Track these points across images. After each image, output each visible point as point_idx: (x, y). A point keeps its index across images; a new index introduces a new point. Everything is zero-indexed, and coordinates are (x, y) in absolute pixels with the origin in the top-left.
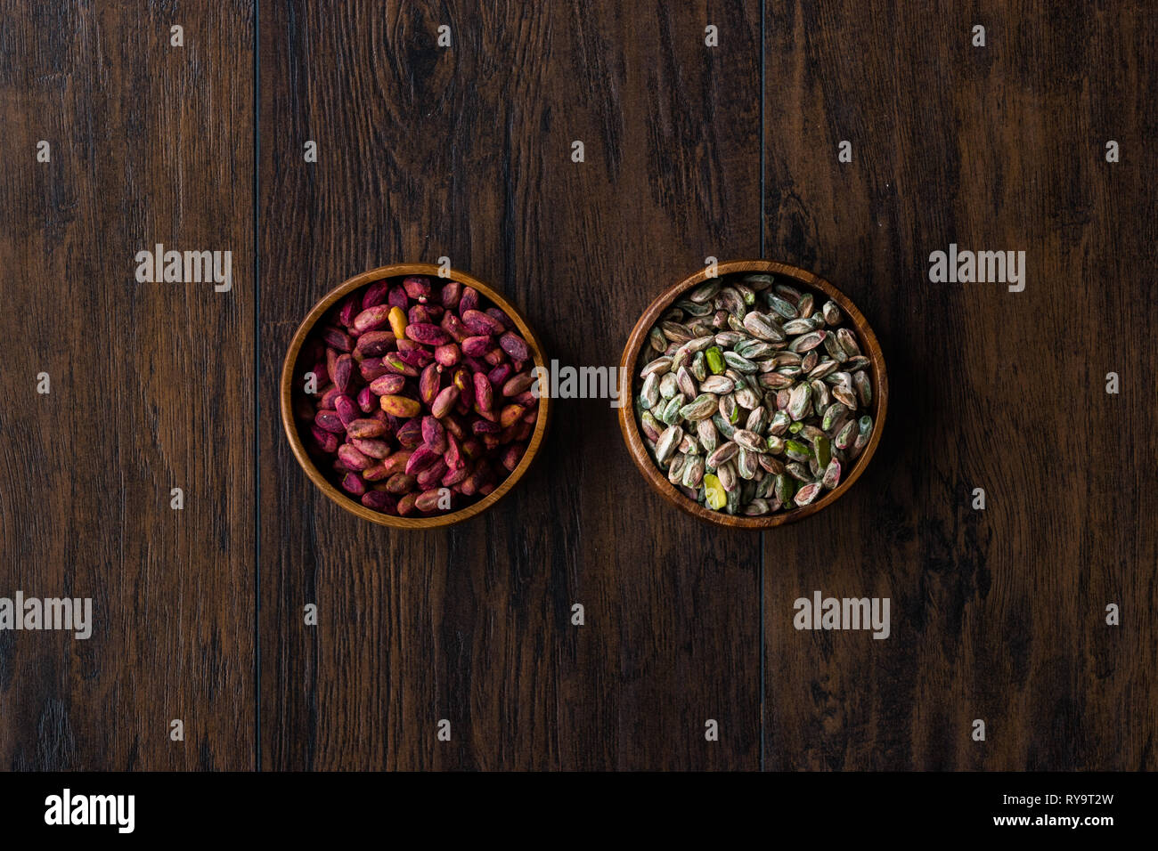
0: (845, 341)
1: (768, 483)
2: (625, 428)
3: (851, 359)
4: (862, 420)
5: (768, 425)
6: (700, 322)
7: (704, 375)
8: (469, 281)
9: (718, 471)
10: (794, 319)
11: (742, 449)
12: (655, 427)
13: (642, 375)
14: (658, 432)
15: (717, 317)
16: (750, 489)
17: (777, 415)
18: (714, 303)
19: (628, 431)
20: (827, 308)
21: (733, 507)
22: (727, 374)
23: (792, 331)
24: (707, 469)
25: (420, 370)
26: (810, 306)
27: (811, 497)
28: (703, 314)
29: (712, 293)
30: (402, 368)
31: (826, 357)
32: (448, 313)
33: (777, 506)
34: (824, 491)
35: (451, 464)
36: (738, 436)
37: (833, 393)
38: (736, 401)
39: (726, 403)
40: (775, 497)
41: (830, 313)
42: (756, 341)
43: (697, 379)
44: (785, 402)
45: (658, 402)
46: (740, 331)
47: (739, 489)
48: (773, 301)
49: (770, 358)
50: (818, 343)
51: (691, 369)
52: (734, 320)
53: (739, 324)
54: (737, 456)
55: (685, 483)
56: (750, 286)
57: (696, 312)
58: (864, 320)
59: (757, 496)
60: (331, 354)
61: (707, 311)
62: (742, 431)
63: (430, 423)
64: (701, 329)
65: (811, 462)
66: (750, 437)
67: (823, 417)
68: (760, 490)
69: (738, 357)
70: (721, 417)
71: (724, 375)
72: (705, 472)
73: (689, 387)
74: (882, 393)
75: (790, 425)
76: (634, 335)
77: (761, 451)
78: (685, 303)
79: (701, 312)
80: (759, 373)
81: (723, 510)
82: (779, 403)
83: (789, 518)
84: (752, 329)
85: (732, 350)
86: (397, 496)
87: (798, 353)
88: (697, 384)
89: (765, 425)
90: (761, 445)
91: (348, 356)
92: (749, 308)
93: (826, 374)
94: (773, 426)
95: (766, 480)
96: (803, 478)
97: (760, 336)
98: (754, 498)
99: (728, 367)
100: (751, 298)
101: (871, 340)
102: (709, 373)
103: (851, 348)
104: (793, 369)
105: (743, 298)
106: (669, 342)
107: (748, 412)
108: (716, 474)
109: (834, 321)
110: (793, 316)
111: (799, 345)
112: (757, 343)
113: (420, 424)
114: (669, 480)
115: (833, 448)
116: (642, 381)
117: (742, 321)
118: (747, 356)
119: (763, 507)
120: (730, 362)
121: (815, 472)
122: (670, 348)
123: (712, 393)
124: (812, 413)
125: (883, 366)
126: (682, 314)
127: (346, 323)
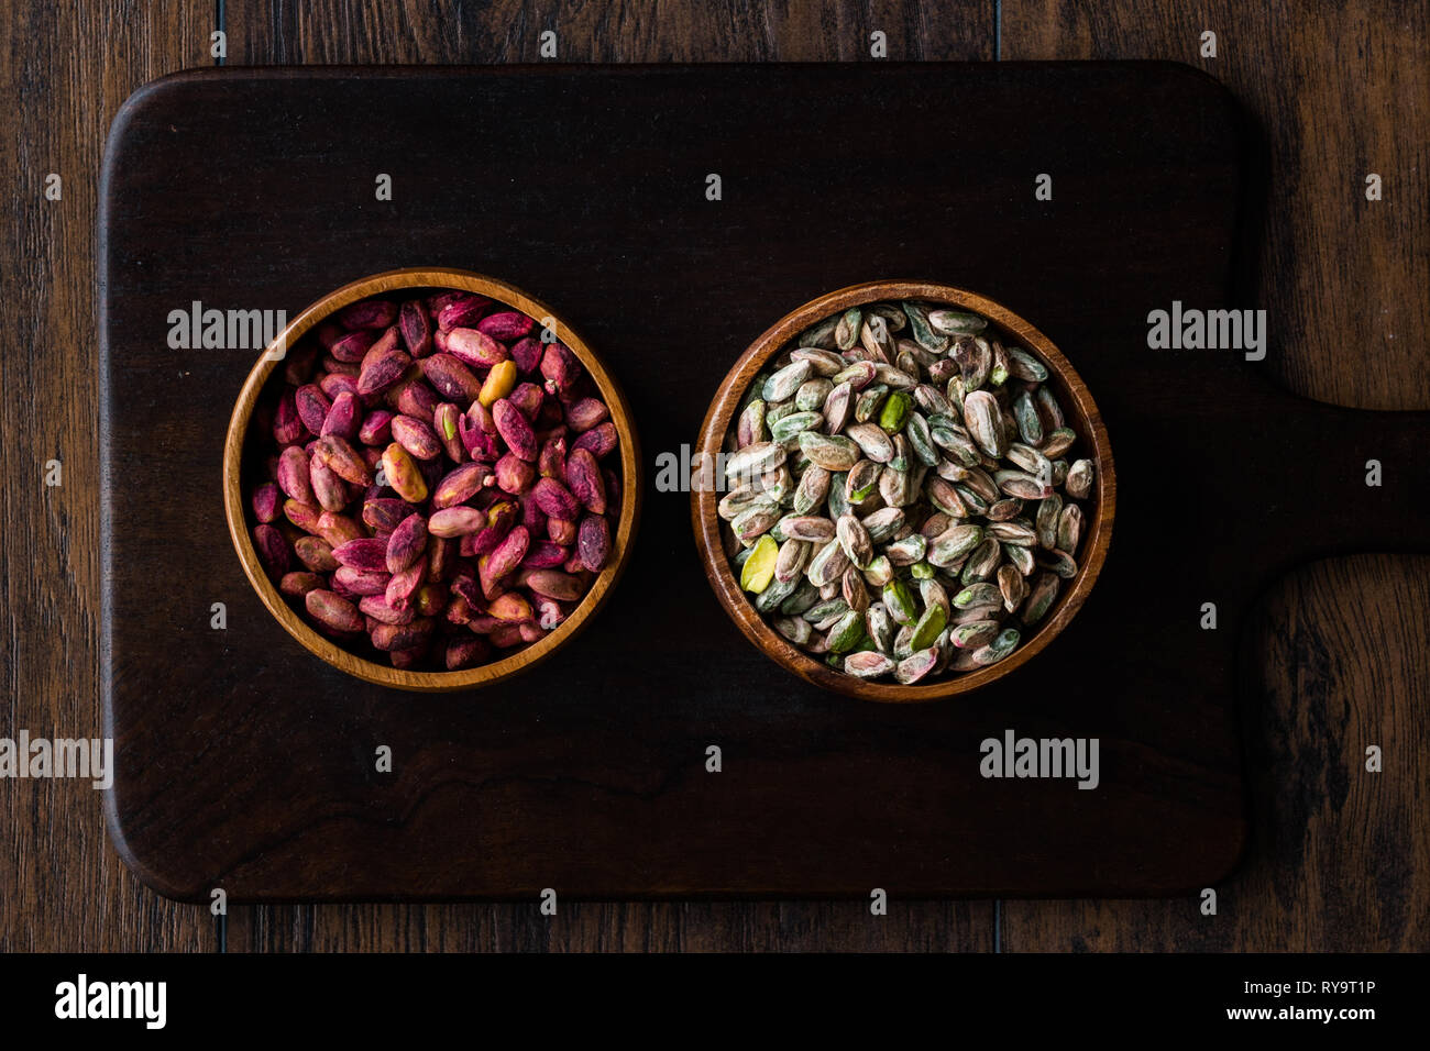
0: (1067, 523)
1: (831, 611)
2: (719, 397)
3: (1057, 551)
4: (1007, 631)
5: (892, 541)
6: (916, 352)
7: (867, 416)
8: (620, 421)
9: (786, 543)
10: (1029, 445)
11: (836, 541)
12: (756, 427)
13: (794, 355)
14: (755, 437)
15: (941, 364)
16: (805, 600)
17: (912, 537)
18: (951, 344)
19: (721, 405)
20: (1079, 466)
21: (766, 602)
22: (894, 438)
23: (1015, 457)
24: (775, 530)
25: (467, 459)
26: (1062, 447)
27: (868, 672)
28: (927, 346)
29: (960, 329)
30: (450, 436)
31: (1029, 523)
32: (561, 431)
33: (819, 649)
34: (889, 678)
35: (390, 594)
36: (844, 522)
37: (1000, 571)
38: (879, 478)
39: (863, 471)
40: (826, 637)
41: (1077, 476)
42: (964, 430)
43: (854, 413)
44: (935, 532)
45: (784, 402)
46: (954, 405)
47: (791, 588)
48: (1023, 403)
49: (962, 464)
50: (1034, 497)
51: (858, 396)
52: (958, 386)
53: (961, 394)
54: (823, 545)
55: (734, 525)
56: (1013, 364)
57: (921, 336)
58: (1111, 516)
59: (806, 616)
60: (390, 338)
61: (935, 347)
62: (854, 520)
63: (415, 527)
64: (910, 361)
65: (904, 629)
66: (858, 537)
67: (964, 587)
68: (816, 612)
69: (926, 431)
70: (844, 483)
71: (891, 437)
72: (768, 532)
73: (837, 414)
74: (1060, 620)
75: (918, 563)
76: (825, 299)
77: (856, 563)
78: (915, 314)
79: (928, 342)
80: (933, 473)
81: (752, 597)
82: (927, 525)
83: (820, 672)
84: (971, 413)
85: (925, 416)
86: (297, 565)
87: (1000, 489)
88: (850, 420)
89: (887, 537)
90: (863, 558)
91: (407, 359)
92: (987, 385)
93: (1012, 541)
94: (896, 546)
95: (832, 606)
96: (878, 640)
97: (973, 430)
98: (801, 615)
99: (904, 432)
100: (1000, 376)
101: (1100, 543)
102: (876, 419)
103: (1068, 539)
104: (978, 502)
105: (992, 368)
106: (860, 344)
107: (882, 504)
108: (780, 544)
109: (1075, 490)
110: (1032, 441)
111: (1009, 481)
112: (962, 434)
113: (404, 516)
114: (718, 504)
115: (945, 633)
116: (788, 361)
117: (966, 393)
118: (937, 438)
119: (802, 633)
120: (911, 429)
121: (899, 646)
122: (853, 352)
123: (858, 445)
124: (955, 571)
125: (1088, 589)
126: (903, 325)
127: (443, 324)
